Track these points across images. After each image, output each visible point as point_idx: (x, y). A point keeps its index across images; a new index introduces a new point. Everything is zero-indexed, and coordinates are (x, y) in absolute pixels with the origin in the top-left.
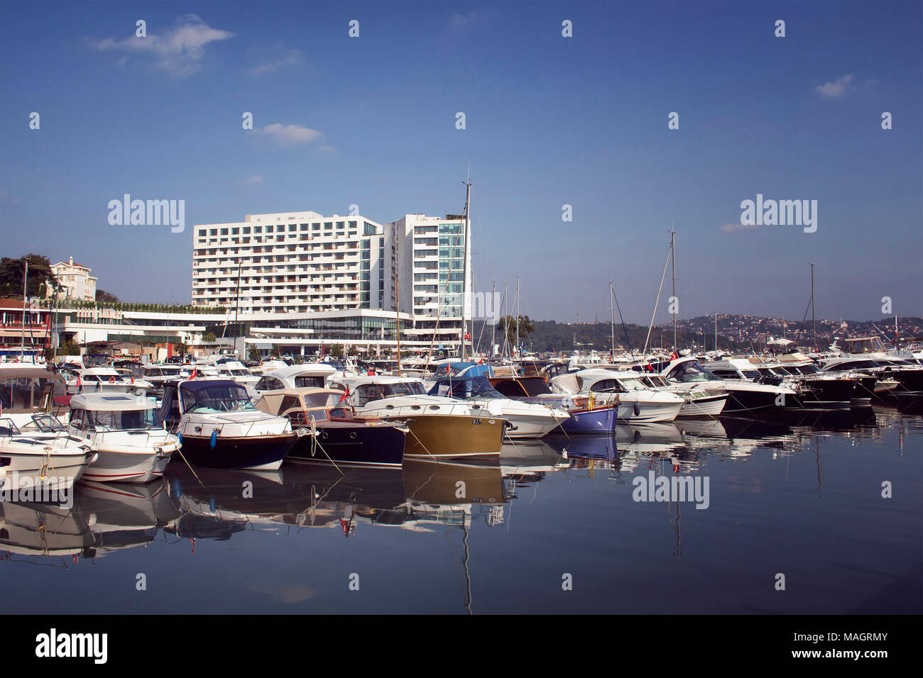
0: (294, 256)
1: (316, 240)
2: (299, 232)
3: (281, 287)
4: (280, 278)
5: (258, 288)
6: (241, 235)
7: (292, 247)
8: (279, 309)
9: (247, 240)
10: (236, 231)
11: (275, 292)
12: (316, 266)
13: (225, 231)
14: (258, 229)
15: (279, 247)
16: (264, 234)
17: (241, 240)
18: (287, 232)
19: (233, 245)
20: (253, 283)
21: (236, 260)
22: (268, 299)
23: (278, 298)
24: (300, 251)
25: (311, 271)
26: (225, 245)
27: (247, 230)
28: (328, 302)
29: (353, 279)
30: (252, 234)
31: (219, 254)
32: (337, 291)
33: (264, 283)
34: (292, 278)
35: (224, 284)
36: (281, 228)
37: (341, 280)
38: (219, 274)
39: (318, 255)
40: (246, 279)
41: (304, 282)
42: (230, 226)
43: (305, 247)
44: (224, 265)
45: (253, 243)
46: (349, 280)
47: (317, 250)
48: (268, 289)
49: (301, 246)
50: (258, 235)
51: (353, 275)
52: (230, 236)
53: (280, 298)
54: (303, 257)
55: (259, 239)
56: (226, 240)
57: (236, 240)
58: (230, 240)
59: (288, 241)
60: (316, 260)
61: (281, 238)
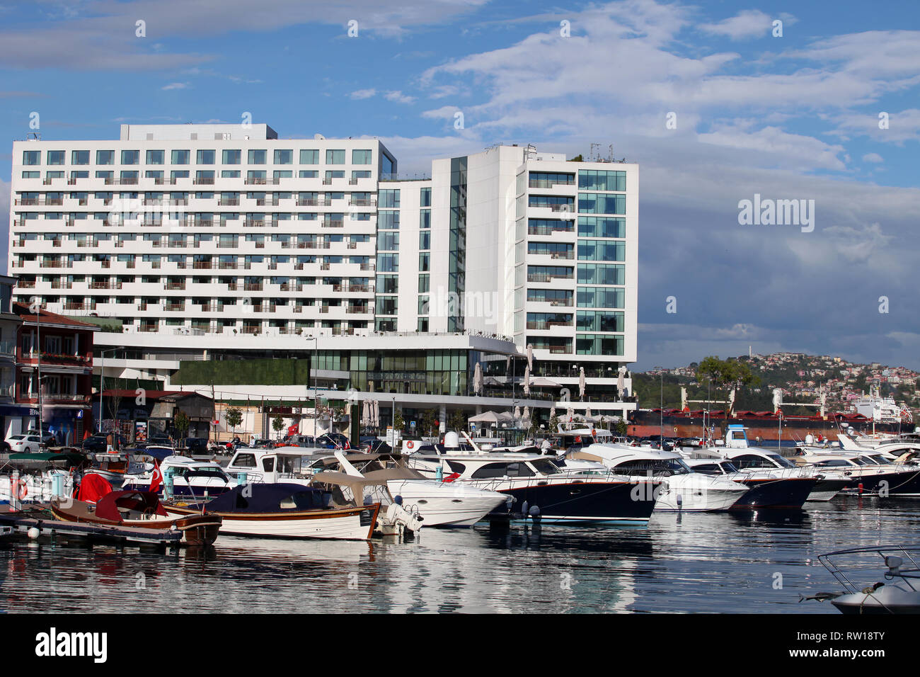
0: (234, 215)
1: (285, 185)
2: (244, 166)
3: (204, 280)
4: (204, 261)
5: (153, 279)
6: (117, 167)
7: (232, 197)
8: (201, 323)
9: (130, 177)
10: (105, 157)
11: (192, 289)
12: (283, 238)
13: (82, 157)
14: (156, 156)
15: (201, 194)
16: (168, 167)
17: (117, 176)
18: (218, 166)
19: (100, 185)
20: (143, 267)
21: (103, 216)
22: (176, 302)
23: (196, 300)
24: (247, 204)
25: (273, 247)
26: (81, 185)
27: (131, 157)
28: (308, 312)
29: (362, 268)
30: (142, 166)
31: (70, 204)
32: (328, 291)
33: (169, 268)
34: (229, 261)
35: (78, 268)
36: (207, 156)
37: (335, 270)
38: (68, 246)
39: (284, 215)
40: (130, 258)
41: (258, 269)
42: (93, 146)
43: (259, 197)
44: (80, 226)
45: (146, 184)
46: (354, 270)
47: (287, 205)
48: (176, 281)
49: (251, 194)
50: (155, 167)
51: (361, 260)
52: (93, 166)
53: (202, 301)
54: (255, 218)
55: (156, 176)
56: (85, 174)
57: (107, 176)
58: (92, 174)
59: (221, 184)
60: (284, 227)
61: (206, 178)
